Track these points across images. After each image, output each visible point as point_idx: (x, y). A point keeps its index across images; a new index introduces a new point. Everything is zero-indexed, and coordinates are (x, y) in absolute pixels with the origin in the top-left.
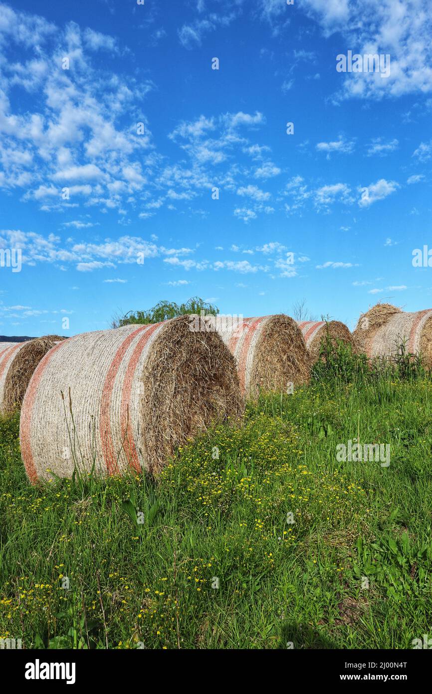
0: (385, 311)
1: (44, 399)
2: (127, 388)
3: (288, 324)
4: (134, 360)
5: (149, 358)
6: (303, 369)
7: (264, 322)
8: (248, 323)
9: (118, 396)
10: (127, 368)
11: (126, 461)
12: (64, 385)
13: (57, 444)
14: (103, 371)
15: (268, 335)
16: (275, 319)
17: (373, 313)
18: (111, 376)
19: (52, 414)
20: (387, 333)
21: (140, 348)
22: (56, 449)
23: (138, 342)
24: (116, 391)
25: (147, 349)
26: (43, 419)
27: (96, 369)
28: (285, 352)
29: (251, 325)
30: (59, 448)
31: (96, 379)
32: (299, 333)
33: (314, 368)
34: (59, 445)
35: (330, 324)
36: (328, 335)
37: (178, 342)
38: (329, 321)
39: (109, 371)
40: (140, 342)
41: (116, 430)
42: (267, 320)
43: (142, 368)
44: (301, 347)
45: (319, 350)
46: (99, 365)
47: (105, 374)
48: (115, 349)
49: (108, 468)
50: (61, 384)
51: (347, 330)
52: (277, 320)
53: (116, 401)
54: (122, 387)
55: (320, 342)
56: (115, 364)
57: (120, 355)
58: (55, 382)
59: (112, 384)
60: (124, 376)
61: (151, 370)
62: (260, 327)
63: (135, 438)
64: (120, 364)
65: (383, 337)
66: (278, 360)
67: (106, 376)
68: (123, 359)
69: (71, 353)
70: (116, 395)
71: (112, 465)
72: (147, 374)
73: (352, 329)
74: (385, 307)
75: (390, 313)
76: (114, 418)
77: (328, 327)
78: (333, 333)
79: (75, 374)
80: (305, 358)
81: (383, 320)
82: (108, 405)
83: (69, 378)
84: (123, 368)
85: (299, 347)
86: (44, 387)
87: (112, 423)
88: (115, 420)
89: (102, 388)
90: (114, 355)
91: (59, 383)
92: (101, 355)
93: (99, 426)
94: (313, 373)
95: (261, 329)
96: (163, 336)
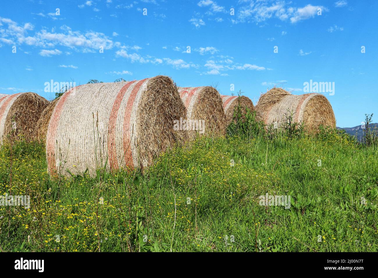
0: (279, 93)
1: (65, 123)
2: (127, 117)
3: (214, 93)
4: (132, 100)
5: (142, 99)
6: (222, 127)
7: (199, 91)
8: (188, 90)
9: (121, 121)
10: (127, 105)
11: (124, 163)
12: (80, 115)
13: (75, 152)
14: (108, 106)
15: (202, 100)
16: (206, 89)
17: (271, 93)
18: (115, 109)
19: (72, 133)
20: (280, 108)
21: (134, 94)
22: (74, 156)
23: (132, 90)
24: (120, 118)
25: (140, 94)
26: (64, 136)
27: (103, 105)
28: (211, 113)
29: (190, 91)
30: (76, 155)
31: (104, 112)
32: (221, 102)
33: (229, 127)
34: (76, 153)
35: (241, 98)
36: (239, 105)
37: (158, 92)
38: (241, 96)
39: (114, 107)
40: (134, 89)
41: (119, 143)
42: (201, 89)
43: (137, 104)
44: (221, 110)
45: (233, 115)
46: (105, 103)
47: (110, 108)
48: (115, 94)
49: (111, 168)
50: (78, 114)
51: (252, 104)
52: (208, 90)
53: (119, 124)
54: (124, 116)
55: (234, 110)
56: (117, 102)
57: (120, 97)
58: (73, 112)
59: (116, 114)
60: (124, 110)
61: (144, 106)
62: (196, 93)
63: (132, 148)
64: (121, 102)
65: (277, 111)
66: (207, 117)
67: (111, 110)
68: (123, 100)
69: (83, 95)
70: (119, 121)
71: (114, 166)
72: (142, 108)
73: (255, 104)
74: (279, 90)
75: (282, 95)
76: (118, 135)
77: (239, 100)
78: (243, 104)
79: (87, 108)
80: (223, 119)
81: (277, 99)
82: (114, 127)
83: (83, 111)
84: (123, 105)
85: (220, 111)
86: (65, 116)
87: (116, 138)
88: (118, 136)
89: (108, 116)
90: (115, 97)
91: (76, 113)
92: (105, 97)
93: (107, 140)
94: (228, 131)
95: (197, 95)
96: (150, 87)
